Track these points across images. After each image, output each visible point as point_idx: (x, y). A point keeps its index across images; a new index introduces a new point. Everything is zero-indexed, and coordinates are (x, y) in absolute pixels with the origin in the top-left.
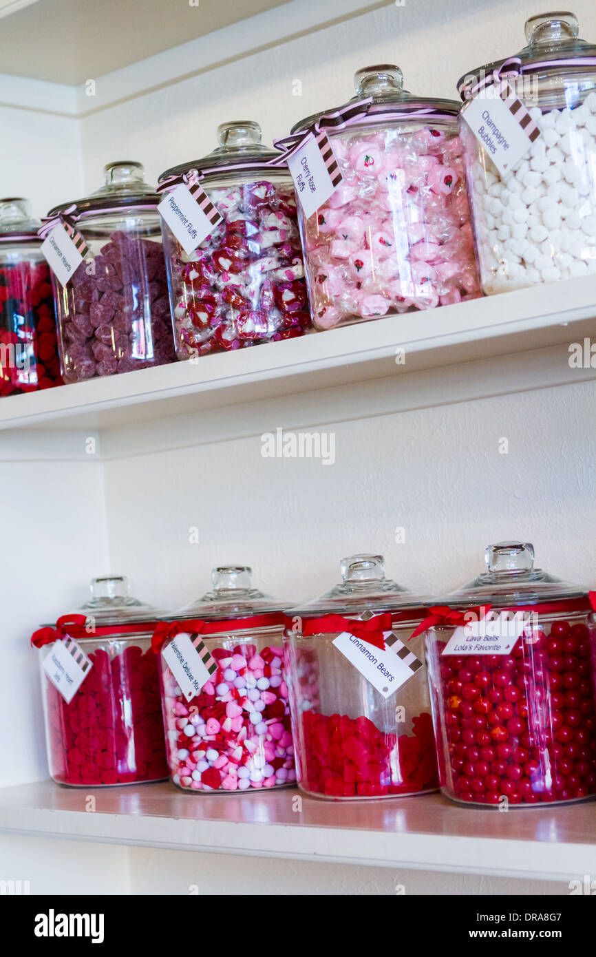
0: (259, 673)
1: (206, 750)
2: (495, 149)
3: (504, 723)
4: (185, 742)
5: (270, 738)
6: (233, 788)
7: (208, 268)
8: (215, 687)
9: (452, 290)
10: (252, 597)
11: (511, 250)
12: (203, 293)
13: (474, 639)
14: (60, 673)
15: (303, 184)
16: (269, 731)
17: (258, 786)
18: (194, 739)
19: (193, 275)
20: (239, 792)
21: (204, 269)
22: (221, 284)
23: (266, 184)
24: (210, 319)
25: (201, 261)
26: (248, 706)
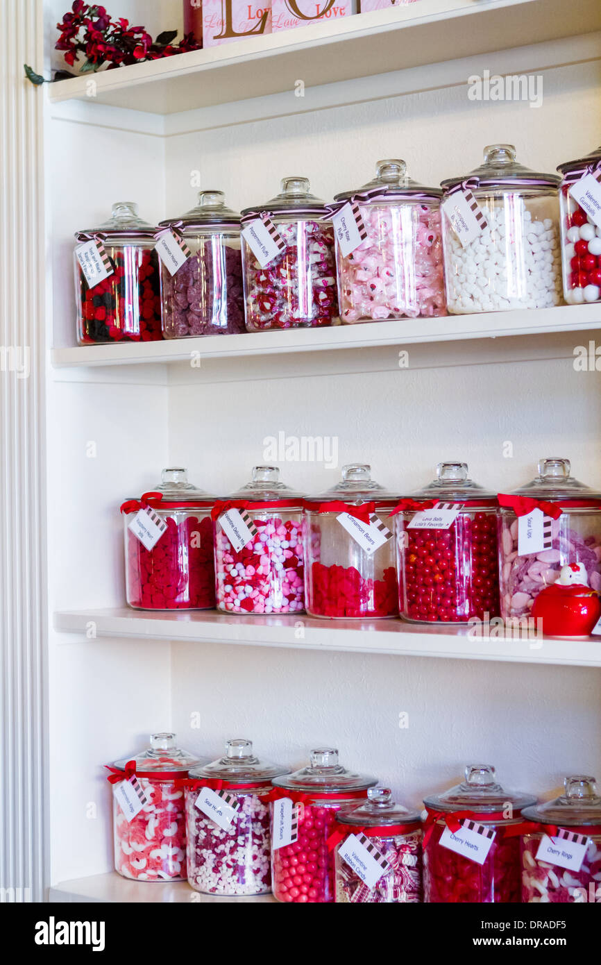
0: (283, 538)
1: (245, 586)
2: (460, 230)
3: (442, 572)
4: (230, 580)
5: (287, 581)
6: (262, 612)
7: (272, 274)
8: (253, 545)
9: (429, 306)
10: (278, 488)
11: (466, 290)
12: (268, 290)
13: (427, 519)
14: (143, 531)
15: (342, 235)
16: (287, 576)
17: (277, 611)
18: (236, 578)
19: (263, 278)
20: (265, 614)
21: (271, 275)
22: (281, 285)
23: (314, 224)
24: (271, 308)
25: (268, 270)
26: (274, 559)
